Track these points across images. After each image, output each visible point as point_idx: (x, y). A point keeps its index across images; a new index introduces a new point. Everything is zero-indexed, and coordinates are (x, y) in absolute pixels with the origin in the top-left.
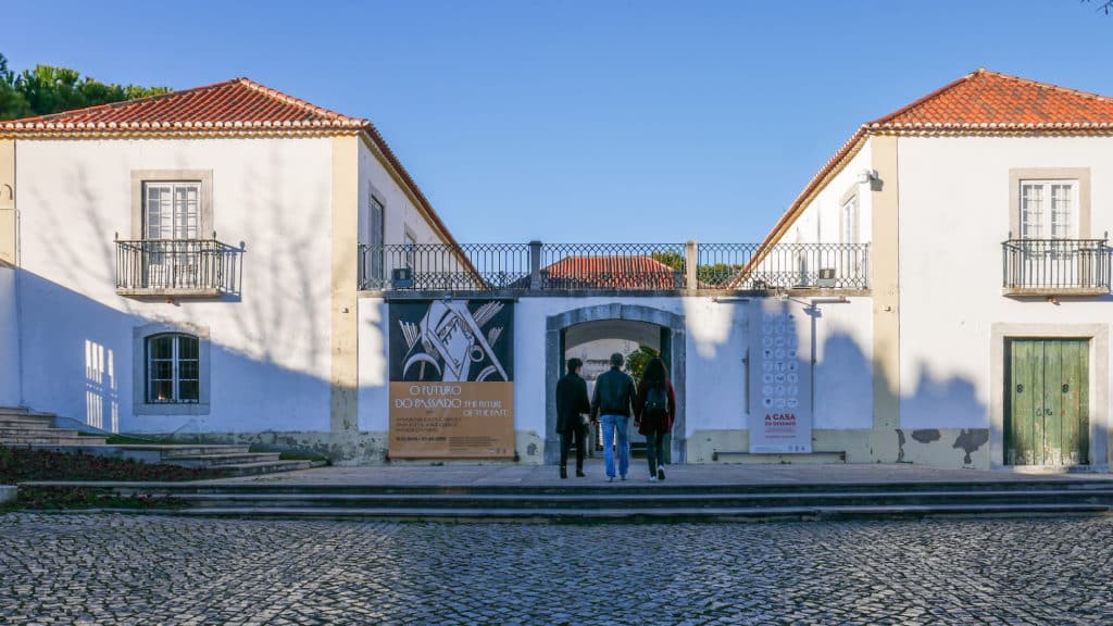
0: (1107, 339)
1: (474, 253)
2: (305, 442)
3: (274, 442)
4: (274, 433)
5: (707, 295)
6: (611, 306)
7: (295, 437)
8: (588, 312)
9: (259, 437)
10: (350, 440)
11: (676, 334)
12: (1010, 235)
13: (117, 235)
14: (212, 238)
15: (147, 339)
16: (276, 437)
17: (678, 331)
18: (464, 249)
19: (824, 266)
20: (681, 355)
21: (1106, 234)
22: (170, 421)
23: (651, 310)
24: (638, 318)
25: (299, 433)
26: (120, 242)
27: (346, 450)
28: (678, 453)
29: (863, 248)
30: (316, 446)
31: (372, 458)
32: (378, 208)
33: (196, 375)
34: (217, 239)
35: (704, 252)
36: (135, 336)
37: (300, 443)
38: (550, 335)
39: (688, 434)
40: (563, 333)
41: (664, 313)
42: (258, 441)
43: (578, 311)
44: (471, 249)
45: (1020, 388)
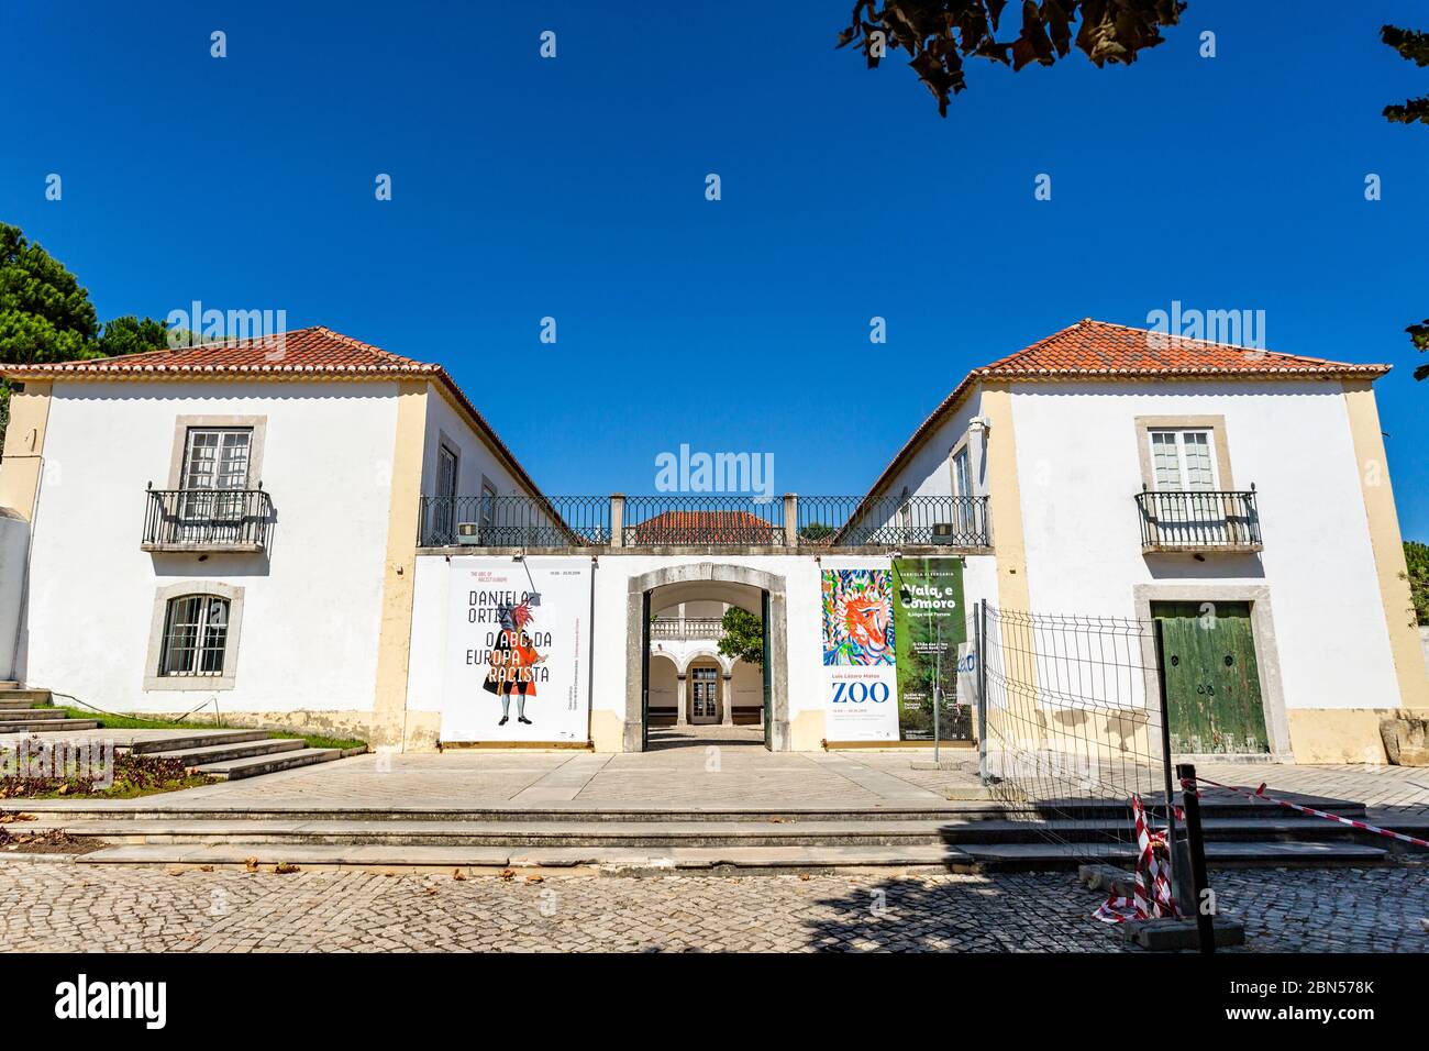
0: (1269, 604)
1: (566, 507)
2: (342, 723)
3: (306, 723)
4: (307, 713)
5: (810, 553)
6: (702, 566)
7: (331, 717)
8: (675, 572)
9: (288, 716)
10: (396, 722)
11: (776, 597)
12: (1145, 487)
13: (150, 485)
14: (258, 489)
15: (171, 601)
16: (309, 717)
17: (778, 594)
18: (554, 502)
19: (939, 521)
20: (782, 621)
21: (1253, 486)
22: (187, 697)
23: (745, 570)
24: (732, 578)
25: (337, 712)
26: (153, 492)
27: (390, 733)
28: (781, 737)
29: (981, 501)
30: (354, 729)
31: (419, 744)
32: (451, 458)
33: (222, 642)
34: (262, 489)
35: (805, 507)
36: (158, 597)
37: (336, 724)
38: (632, 598)
39: (792, 716)
40: (647, 595)
41: (761, 573)
42: (286, 723)
43: (664, 571)
44: (562, 501)
45: (1175, 660)
